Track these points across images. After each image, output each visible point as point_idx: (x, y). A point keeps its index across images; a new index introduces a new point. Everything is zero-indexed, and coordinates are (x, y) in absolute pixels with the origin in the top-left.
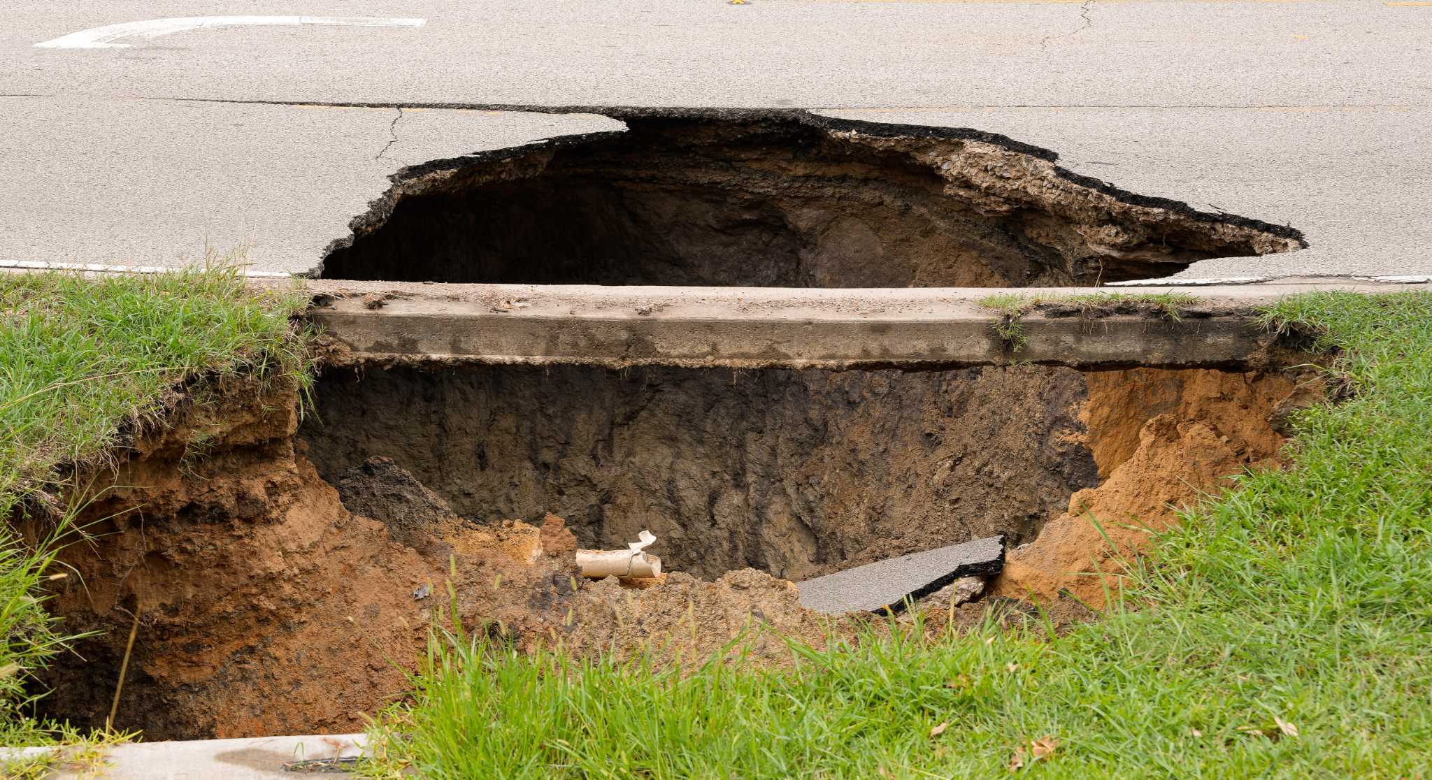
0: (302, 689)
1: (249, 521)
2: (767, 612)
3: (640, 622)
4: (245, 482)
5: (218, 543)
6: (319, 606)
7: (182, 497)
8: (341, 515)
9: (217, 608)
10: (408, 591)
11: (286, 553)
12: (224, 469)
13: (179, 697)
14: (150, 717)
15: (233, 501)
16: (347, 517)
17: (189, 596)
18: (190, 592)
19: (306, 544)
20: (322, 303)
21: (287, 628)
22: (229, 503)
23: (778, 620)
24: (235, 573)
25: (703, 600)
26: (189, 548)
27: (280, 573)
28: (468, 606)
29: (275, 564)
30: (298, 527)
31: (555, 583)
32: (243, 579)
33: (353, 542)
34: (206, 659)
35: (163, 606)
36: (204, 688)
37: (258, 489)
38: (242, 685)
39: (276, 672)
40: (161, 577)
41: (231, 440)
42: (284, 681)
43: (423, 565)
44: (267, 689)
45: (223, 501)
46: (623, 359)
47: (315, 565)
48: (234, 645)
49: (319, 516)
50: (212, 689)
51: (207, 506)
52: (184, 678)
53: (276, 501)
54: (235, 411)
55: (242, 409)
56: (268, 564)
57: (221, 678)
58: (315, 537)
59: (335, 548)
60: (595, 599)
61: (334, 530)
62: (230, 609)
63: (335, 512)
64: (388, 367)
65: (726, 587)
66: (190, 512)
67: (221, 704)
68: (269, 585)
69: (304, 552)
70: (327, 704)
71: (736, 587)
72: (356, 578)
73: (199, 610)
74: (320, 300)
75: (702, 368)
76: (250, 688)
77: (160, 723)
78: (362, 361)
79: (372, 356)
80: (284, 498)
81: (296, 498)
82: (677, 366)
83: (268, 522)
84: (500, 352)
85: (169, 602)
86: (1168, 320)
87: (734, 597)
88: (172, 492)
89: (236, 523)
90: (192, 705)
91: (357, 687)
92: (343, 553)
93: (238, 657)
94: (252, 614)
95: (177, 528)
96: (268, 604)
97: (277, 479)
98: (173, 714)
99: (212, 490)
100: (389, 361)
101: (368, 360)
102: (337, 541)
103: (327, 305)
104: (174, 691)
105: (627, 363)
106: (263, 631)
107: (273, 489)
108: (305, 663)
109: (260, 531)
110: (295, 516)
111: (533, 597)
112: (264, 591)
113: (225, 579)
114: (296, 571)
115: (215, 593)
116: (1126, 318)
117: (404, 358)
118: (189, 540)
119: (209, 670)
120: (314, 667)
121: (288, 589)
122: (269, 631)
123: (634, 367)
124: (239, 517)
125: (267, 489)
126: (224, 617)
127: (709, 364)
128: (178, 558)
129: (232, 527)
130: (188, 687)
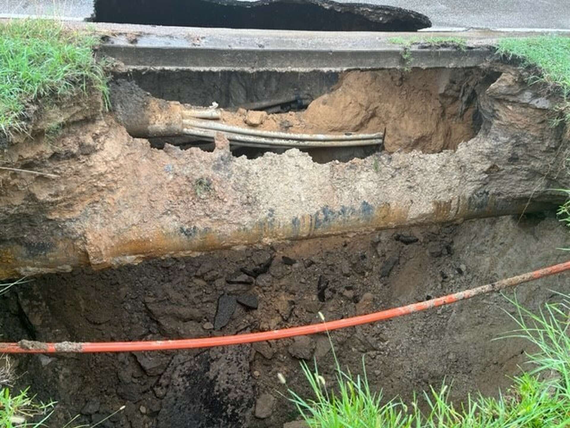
0: (123, 214)
1: (87, 154)
2: (301, 165)
3: (257, 173)
4: (81, 137)
5: (73, 167)
6: (125, 180)
7: (49, 151)
8: (129, 139)
9: (78, 191)
10: (163, 168)
11: (106, 162)
12: (69, 132)
13: (66, 224)
14: (55, 231)
15: (77, 147)
16: (131, 140)
17: (63, 189)
18: (63, 188)
19: (116, 156)
20: (106, 40)
21: (112, 191)
22: (75, 150)
23: (305, 168)
24: (84, 176)
25: (279, 162)
26: (58, 172)
27: (106, 172)
28: (188, 172)
29: (102, 168)
30: (110, 150)
31: (222, 159)
32: (88, 177)
33: (136, 150)
34: (76, 208)
35: (50, 195)
36: (77, 219)
37: (89, 140)
38: (95, 215)
39: (110, 209)
40: (46, 184)
41: (71, 120)
42: (114, 211)
43: (167, 156)
44: (107, 216)
45: (72, 150)
46: (253, 68)
47: (121, 165)
48: (89, 201)
49: (119, 142)
50: (82, 219)
51: (64, 153)
52: (68, 217)
53: (98, 141)
54: (70, 107)
55: (74, 105)
56: (99, 169)
57: (85, 215)
58: (119, 152)
59: (128, 154)
60: (238, 164)
61: (127, 147)
62: (84, 190)
63: (125, 138)
64: (144, 73)
65: (286, 156)
66: (55, 156)
67: (87, 224)
68: (102, 177)
69: (115, 160)
70: (134, 217)
71: (290, 157)
72: (139, 165)
73: (68, 192)
74: (105, 38)
75: (286, 72)
76: (99, 216)
77: (60, 234)
78: (131, 70)
79: (135, 67)
80: (102, 139)
81: (108, 137)
82: (276, 71)
83: (96, 151)
84: (198, 65)
85: (53, 193)
86: (460, 50)
87: (289, 160)
88: (42, 152)
89: (81, 157)
90: (73, 226)
91: (146, 208)
92: (132, 156)
93: (91, 205)
94: (95, 189)
95: (50, 164)
96: (101, 184)
97: (98, 132)
98: (65, 230)
99: (64, 145)
100: (144, 70)
101: (134, 70)
102: (129, 151)
103: (108, 40)
104: (64, 222)
105: (255, 70)
106: (101, 194)
107: (96, 137)
108: (122, 203)
109: (93, 156)
110: (108, 145)
111: (214, 166)
112: (99, 179)
113: (79, 179)
114: (113, 168)
115: (76, 185)
116: (444, 50)
117: (152, 69)
118: (58, 168)
119: (79, 212)
120: (126, 204)
121: (110, 176)
122: (104, 193)
123: (258, 72)
124: (82, 154)
125: (93, 138)
126: (82, 193)
127: (289, 70)
128: (53, 176)
129: (79, 159)
130: (70, 220)
